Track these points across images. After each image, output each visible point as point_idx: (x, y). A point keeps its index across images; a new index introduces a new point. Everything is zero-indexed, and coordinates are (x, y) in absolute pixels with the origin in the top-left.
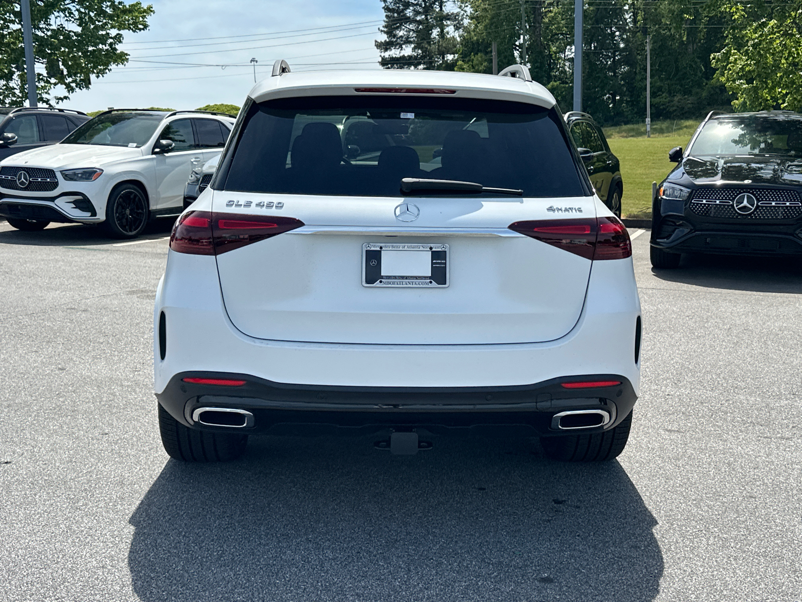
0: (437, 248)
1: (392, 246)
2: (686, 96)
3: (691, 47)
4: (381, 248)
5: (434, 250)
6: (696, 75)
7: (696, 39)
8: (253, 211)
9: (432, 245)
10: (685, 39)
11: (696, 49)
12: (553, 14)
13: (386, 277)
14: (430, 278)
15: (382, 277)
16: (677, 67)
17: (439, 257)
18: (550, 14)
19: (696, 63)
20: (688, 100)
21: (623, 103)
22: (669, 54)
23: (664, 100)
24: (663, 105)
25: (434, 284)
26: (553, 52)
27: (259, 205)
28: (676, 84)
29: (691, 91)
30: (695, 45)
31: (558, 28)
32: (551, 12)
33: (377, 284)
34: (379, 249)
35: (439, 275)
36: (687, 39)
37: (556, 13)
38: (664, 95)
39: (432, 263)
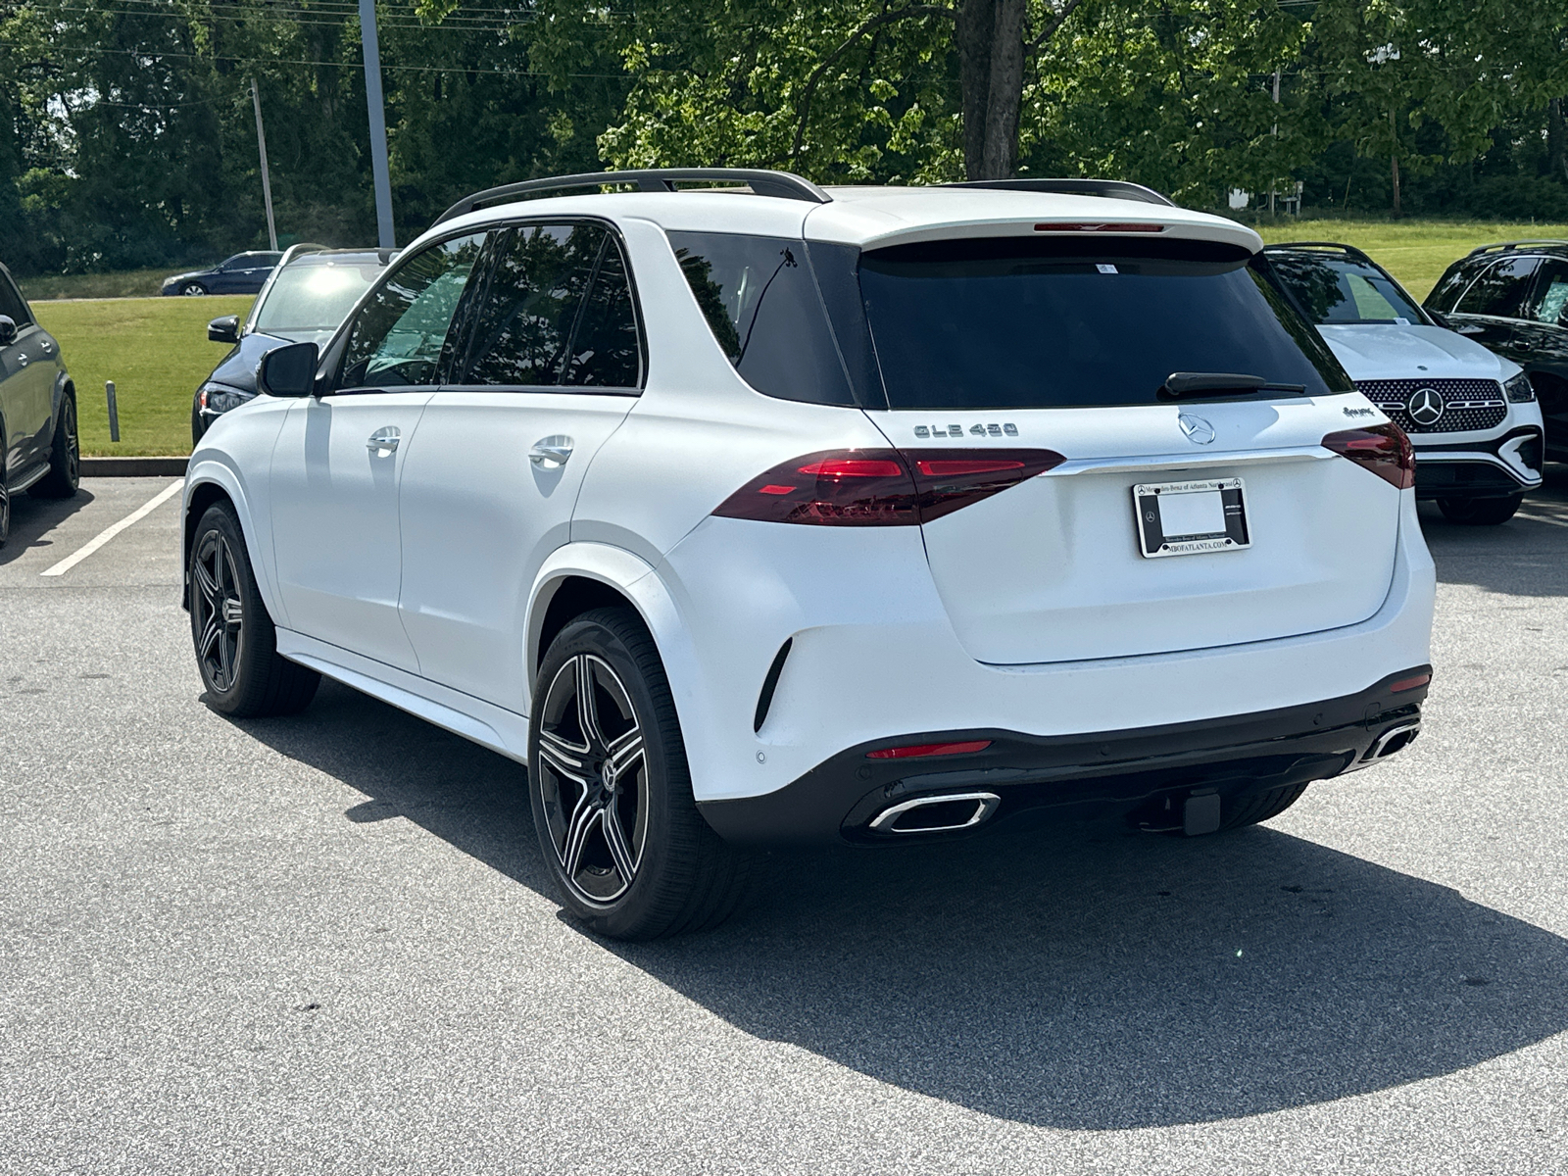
0: (1229, 484)
1: (1172, 488)
2: (333, 206)
3: (328, 106)
4: (1157, 491)
5: (1225, 488)
6: (345, 164)
7: (336, 91)
8: (969, 441)
9: (1222, 481)
10: (314, 88)
11: (339, 110)
12: (18, 22)
13: (1171, 538)
14: (1225, 535)
15: (1164, 540)
16: (305, 147)
17: (1233, 499)
18: (11, 22)
19: (342, 139)
20: (338, 215)
21: (200, 218)
22: (287, 119)
23: (289, 212)
24: (288, 223)
25: (1234, 545)
26: (28, 103)
27: (976, 430)
28: (307, 182)
29: (340, 198)
30: (336, 101)
31: (33, 53)
32: (12, 15)
33: (1161, 552)
34: (1154, 494)
35: (1237, 529)
36: (319, 88)
37: (25, 21)
38: (287, 202)
39: (1226, 511)
